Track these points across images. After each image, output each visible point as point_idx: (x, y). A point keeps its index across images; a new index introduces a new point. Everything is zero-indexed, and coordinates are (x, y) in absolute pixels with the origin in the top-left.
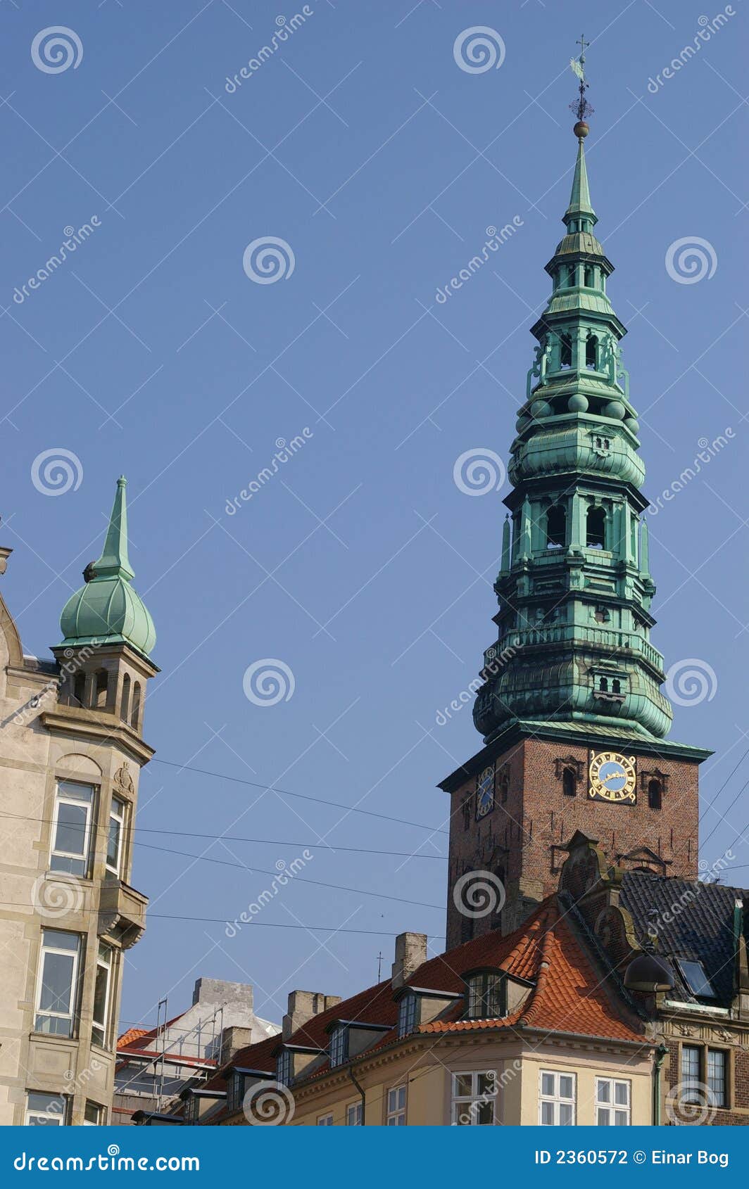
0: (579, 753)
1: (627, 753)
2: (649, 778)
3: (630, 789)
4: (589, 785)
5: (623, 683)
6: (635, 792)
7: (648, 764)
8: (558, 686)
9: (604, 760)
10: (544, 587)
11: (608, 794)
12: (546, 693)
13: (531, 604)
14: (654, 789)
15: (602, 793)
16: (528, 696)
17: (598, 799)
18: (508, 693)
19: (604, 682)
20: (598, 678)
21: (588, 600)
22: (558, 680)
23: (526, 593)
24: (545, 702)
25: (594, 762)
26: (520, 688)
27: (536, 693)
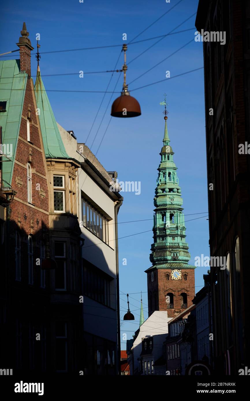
0: (169, 271)
1: (179, 269)
2: (184, 274)
3: (180, 277)
4: (172, 277)
5: (178, 254)
6: (181, 277)
7: (184, 271)
8: (165, 256)
9: (174, 272)
10: (161, 233)
11: (176, 278)
12: (162, 257)
13: (159, 236)
14: (185, 276)
15: (174, 278)
16: (159, 258)
17: (174, 280)
18: (155, 257)
19: (174, 254)
20: (172, 254)
21: (170, 235)
22: (165, 255)
23: (158, 234)
24: (163, 259)
25: (172, 272)
26: (157, 256)
27: (161, 257)
